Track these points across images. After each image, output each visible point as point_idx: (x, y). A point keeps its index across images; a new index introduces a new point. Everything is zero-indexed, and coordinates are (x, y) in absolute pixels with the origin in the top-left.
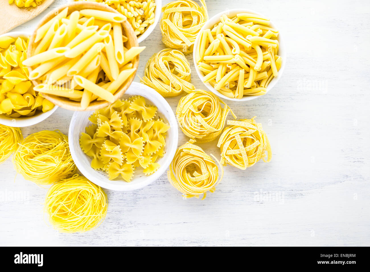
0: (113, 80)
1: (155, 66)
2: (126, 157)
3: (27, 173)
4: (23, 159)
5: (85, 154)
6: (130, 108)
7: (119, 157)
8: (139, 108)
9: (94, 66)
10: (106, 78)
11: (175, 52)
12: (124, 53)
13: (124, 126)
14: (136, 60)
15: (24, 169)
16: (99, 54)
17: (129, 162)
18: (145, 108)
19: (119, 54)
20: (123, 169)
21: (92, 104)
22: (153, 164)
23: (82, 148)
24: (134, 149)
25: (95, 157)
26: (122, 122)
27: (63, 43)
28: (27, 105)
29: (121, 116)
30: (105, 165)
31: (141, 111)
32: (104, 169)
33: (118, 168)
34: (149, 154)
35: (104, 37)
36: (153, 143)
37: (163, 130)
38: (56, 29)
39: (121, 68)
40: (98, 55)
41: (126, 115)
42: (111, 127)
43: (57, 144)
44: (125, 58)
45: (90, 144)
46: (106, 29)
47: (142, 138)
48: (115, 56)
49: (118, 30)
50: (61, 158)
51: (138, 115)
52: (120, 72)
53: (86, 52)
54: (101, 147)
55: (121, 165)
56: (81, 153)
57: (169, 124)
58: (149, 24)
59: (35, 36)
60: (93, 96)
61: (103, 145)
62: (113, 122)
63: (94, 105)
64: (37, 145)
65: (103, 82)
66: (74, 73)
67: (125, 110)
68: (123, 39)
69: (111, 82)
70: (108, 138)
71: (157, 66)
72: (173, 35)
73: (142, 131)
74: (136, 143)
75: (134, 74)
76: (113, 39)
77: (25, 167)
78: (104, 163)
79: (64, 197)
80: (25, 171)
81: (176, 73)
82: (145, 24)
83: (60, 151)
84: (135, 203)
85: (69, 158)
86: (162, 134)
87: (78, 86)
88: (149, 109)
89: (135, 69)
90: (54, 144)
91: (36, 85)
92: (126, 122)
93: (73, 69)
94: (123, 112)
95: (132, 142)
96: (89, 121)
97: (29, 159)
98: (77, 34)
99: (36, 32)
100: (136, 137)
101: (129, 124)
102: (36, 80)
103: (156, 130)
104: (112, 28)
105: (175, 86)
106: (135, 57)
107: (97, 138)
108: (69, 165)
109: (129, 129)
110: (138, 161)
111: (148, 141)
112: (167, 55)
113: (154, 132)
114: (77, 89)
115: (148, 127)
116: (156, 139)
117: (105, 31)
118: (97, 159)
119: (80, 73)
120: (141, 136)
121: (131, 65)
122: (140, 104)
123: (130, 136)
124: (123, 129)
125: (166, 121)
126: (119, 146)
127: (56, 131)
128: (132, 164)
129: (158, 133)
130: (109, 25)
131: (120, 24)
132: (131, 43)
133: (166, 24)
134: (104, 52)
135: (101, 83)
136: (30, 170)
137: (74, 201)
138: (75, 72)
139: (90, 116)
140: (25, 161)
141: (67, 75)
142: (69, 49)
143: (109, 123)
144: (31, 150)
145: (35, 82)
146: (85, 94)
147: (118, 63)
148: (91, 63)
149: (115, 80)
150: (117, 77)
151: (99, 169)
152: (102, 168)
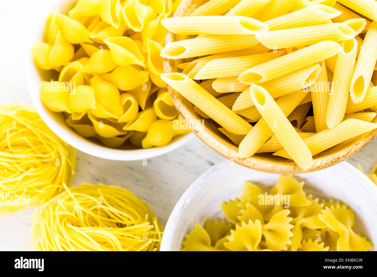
4: (58, 219)
6: (320, 216)
8: (335, 226)
9: (299, 82)
18: (350, 233)
26: (291, 238)
28: (120, 116)
29: (293, 223)
31: (338, 235)
35: (344, 37)
41: (304, 229)
42: (263, 239)
46: (354, 27)
48: (350, 83)
52: (344, 119)
62: (270, 231)
64: (97, 206)
66: (256, 78)
67: (306, 216)
93: (258, 70)
94: (301, 220)
96: (220, 212)
97: (70, 225)
102: (172, 63)
117: (350, 28)
119: (267, 85)
121: (372, 115)
130: (363, 23)
139: (227, 200)
141: (238, 79)
142: (268, 29)
143: (263, 229)
144: (81, 208)
145: (169, 65)
146: (257, 130)
147: (349, 97)
148: (298, 74)
149: (330, 128)
150: (336, 126)
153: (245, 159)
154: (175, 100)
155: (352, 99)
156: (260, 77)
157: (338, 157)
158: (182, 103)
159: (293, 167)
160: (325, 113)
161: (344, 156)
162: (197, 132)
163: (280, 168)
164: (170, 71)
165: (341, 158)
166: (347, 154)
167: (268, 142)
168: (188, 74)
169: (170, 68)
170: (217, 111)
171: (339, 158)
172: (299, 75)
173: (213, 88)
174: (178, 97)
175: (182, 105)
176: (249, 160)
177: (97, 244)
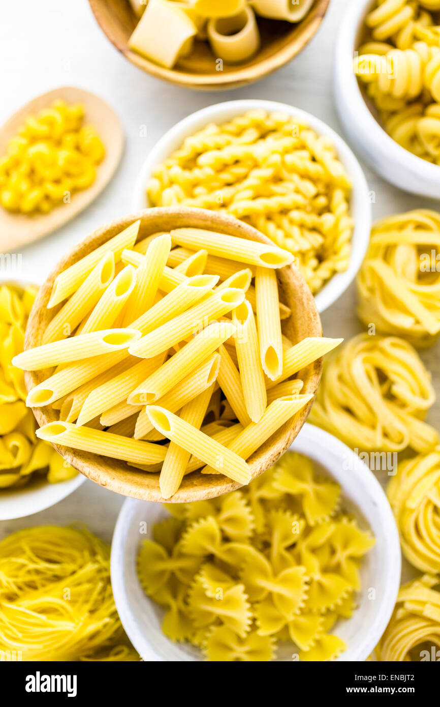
0: (249, 421)
1: (341, 378)
2: (256, 615)
5: (151, 598)
6: (274, 484)
7: (241, 615)
8: (295, 487)
9: (201, 384)
10: (226, 411)
11: (393, 345)
12: (284, 351)
13: (254, 531)
14: (312, 372)
16: (217, 350)
17: (265, 631)
18: (313, 488)
19: (271, 352)
20: (247, 648)
21: (188, 483)
22: (326, 638)
23: (141, 581)
24: (281, 597)
25: (174, 609)
26: (253, 522)
27: (122, 319)
28: (12, 463)
29: (249, 504)
30: (197, 629)
31: (302, 495)
32: (196, 641)
33: (233, 644)
34: (315, 610)
35: (232, 306)
36: (329, 581)
37: (355, 550)
38: (104, 279)
39: (273, 391)
40: (216, 355)
41: (263, 501)
42: (222, 531)
43: (81, 567)
44: (284, 365)
45: (162, 573)
46: (238, 284)
47: (302, 569)
48: (260, 362)
49: (268, 290)
50: (88, 607)
51: (292, 503)
52: (268, 403)
53: (182, 344)
54: (193, 585)
55: (244, 635)
56: (140, 593)
57: (373, 535)
58: (334, 272)
59: (49, 292)
60: (192, 460)
61: (198, 578)
62: (226, 520)
63: (193, 485)
64: (27, 569)
65: (218, 422)
67: (260, 488)
68: (282, 312)
69: (243, 428)
70: (210, 558)
71: (347, 377)
72: (391, 301)
73: (303, 547)
74: (286, 581)
75: (307, 410)
76: (255, 314)
78: (196, 624)
81: (390, 397)
82: (324, 271)
83: (87, 586)
85: (107, 604)
86: (353, 559)
87: (154, 431)
88: (323, 489)
89: (309, 396)
90: (70, 567)
91: (44, 423)
92: (262, 520)
93: (147, 388)
94: (256, 495)
95: (275, 574)
98: (162, 293)
99: (51, 280)
100: (284, 563)
101: (269, 527)
102: (45, 410)
103: (338, 546)
104: (253, 283)
105: (390, 431)
106: (309, 365)
107: (181, 556)
108: (105, 625)
109: (266, 538)
110: (286, 628)
111: (317, 576)
112: (371, 349)
113: (333, 552)
114: (151, 439)
115: (319, 538)
116: (336, 569)
117: (234, 289)
119: (162, 401)
120: (299, 561)
121: (299, 384)
122: (298, 476)
123: (268, 557)
124: (253, 540)
125: (364, 524)
126: (241, 588)
127: (74, 527)
128: (272, 636)
129: (341, 556)
130: (247, 273)
131: (274, 272)
132: (300, 324)
133: (373, 272)
134: (230, 347)
135: (214, 425)
138: (150, 396)
141: (128, 402)
142: (140, 334)
143: (219, 522)
144: (11, 580)
145: (42, 413)
146: (173, 456)
147: (265, 376)
148: (196, 375)
149: (256, 422)
150: (262, 417)
151: (182, 640)
152: (190, 636)
153: (172, 497)
154: (63, 454)
155: (269, 376)
156: (153, 395)
157: (278, 453)
158: (74, 455)
159: (231, 484)
160: (243, 401)
161: (284, 449)
162: (104, 485)
163: (217, 492)
164: (46, 421)
165: (281, 452)
166: (287, 444)
167: (191, 462)
168: (68, 419)
169: (44, 417)
170: (118, 450)
171: (280, 453)
172: (198, 376)
173: (103, 425)
174: (66, 450)
175: (75, 459)
176: (176, 496)
177: (43, 617)
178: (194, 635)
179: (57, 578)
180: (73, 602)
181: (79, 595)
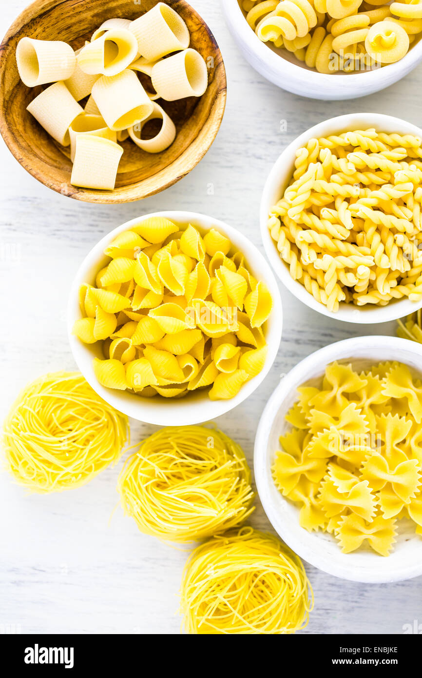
3: (148, 521)
4: (144, 490)
13: (369, 433)
15: (145, 513)
25: (308, 504)
26: (367, 426)
29: (363, 412)
41: (372, 406)
43: (220, 464)
50: (226, 497)
54: (322, 483)
62: (344, 426)
64: (175, 462)
67: (369, 397)
70: (333, 459)
77: (148, 507)
78: (327, 516)
79: (223, 581)
80: (146, 516)
83: (225, 479)
84: (362, 595)
90: (213, 463)
92: (374, 423)
94: (366, 401)
97: (157, 491)
118: (312, 507)
136: (158, 516)
137: (244, 593)
140: (147, 494)
144: (162, 471)
151: (317, 529)
152: (323, 526)
177: (191, 504)
178: (326, 524)
179: (199, 472)
180: (214, 492)
181: (219, 487)
